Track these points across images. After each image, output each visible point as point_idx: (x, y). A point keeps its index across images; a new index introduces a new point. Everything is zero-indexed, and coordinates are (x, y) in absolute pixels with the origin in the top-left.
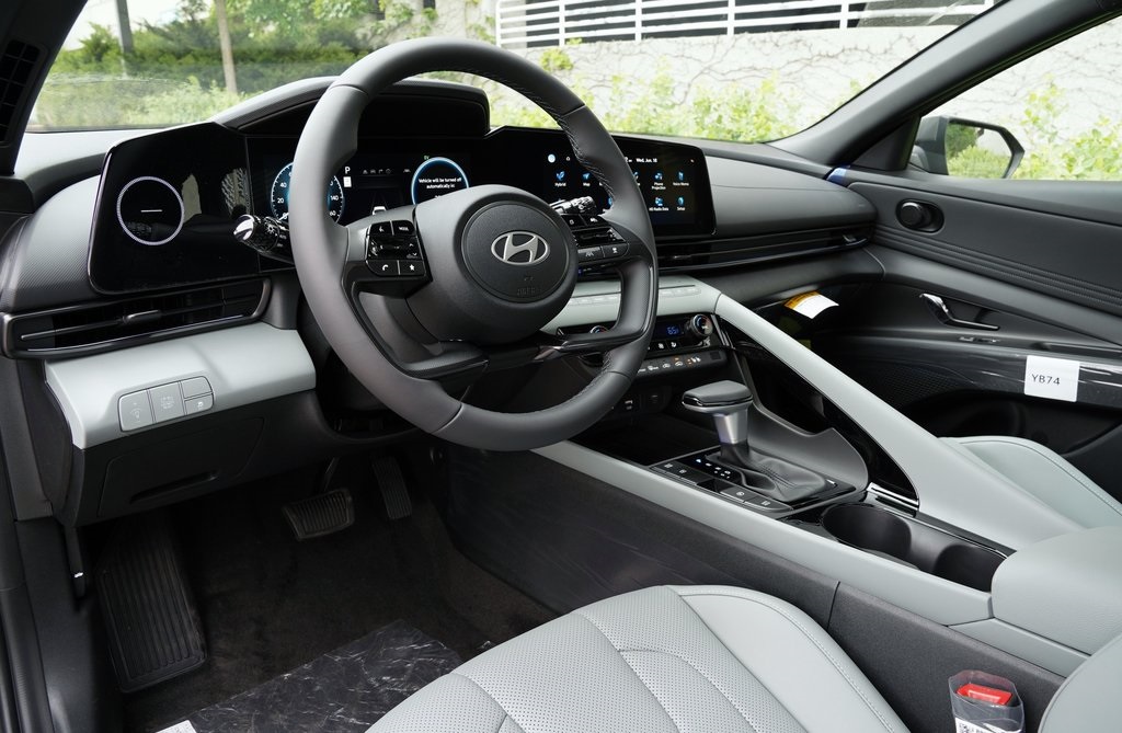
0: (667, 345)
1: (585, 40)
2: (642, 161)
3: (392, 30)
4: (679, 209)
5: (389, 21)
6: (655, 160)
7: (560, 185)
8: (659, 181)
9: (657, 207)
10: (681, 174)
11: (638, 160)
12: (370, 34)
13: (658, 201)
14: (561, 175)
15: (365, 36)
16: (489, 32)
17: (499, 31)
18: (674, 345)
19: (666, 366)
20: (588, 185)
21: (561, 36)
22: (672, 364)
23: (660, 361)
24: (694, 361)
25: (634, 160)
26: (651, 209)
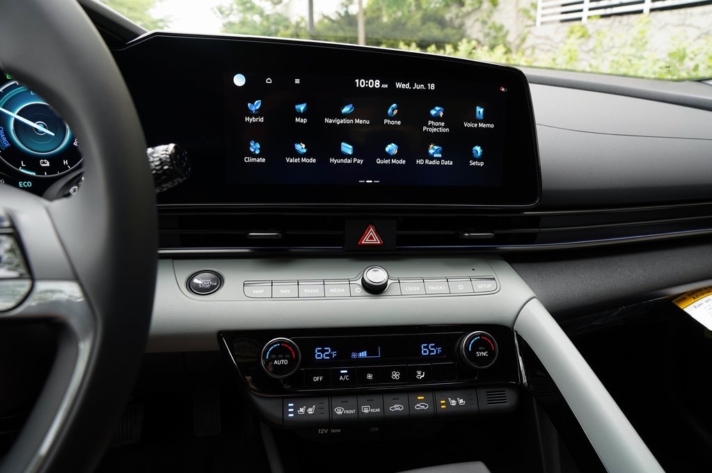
0: (408, 376)
1: (603, 16)
2: (407, 86)
3: (469, 14)
4: (473, 163)
5: (467, 8)
6: (432, 87)
7: (254, 120)
8: (437, 118)
9: (432, 158)
10: (480, 110)
11: (398, 85)
12: (454, 17)
13: (433, 150)
14: (256, 106)
15: (451, 19)
16: (532, 13)
17: (540, 12)
18: (420, 375)
19: (397, 408)
20: (304, 121)
21: (584, 15)
22: (409, 406)
23: (388, 399)
24: (453, 403)
25: (392, 86)
26: (420, 162)
